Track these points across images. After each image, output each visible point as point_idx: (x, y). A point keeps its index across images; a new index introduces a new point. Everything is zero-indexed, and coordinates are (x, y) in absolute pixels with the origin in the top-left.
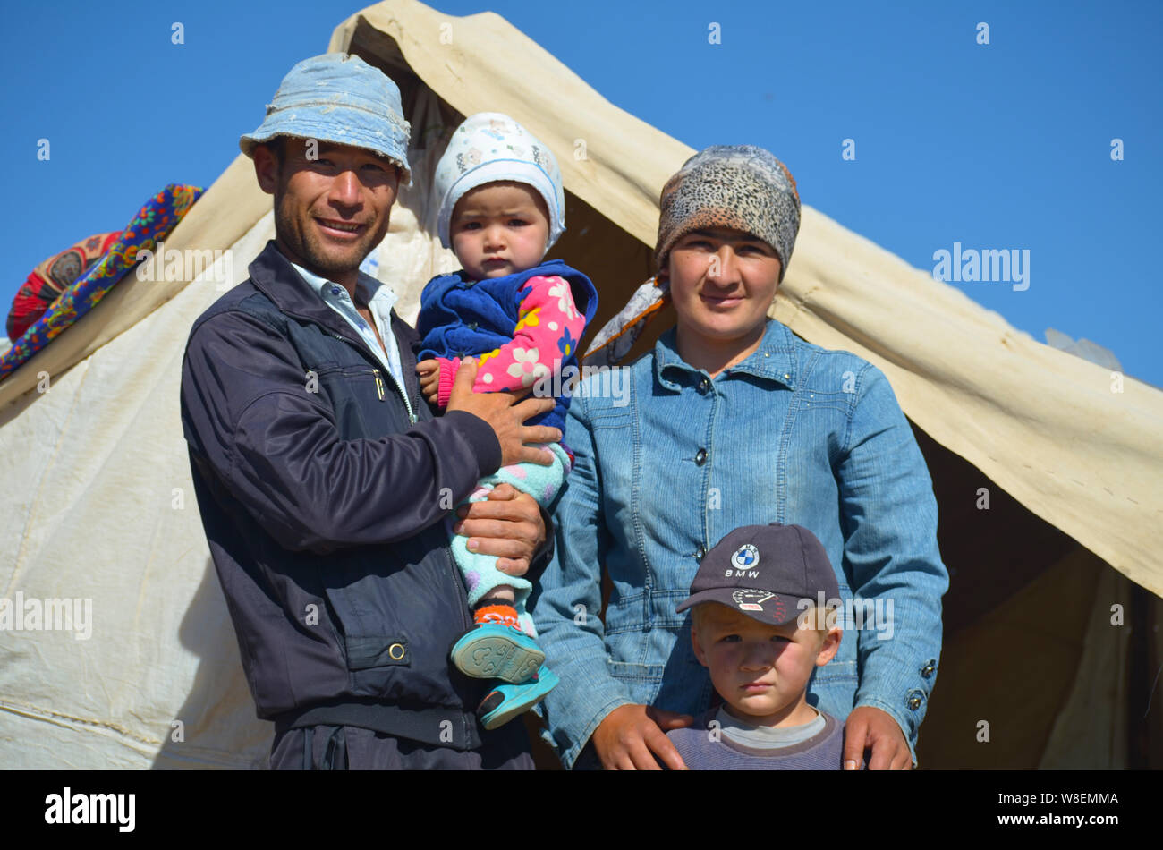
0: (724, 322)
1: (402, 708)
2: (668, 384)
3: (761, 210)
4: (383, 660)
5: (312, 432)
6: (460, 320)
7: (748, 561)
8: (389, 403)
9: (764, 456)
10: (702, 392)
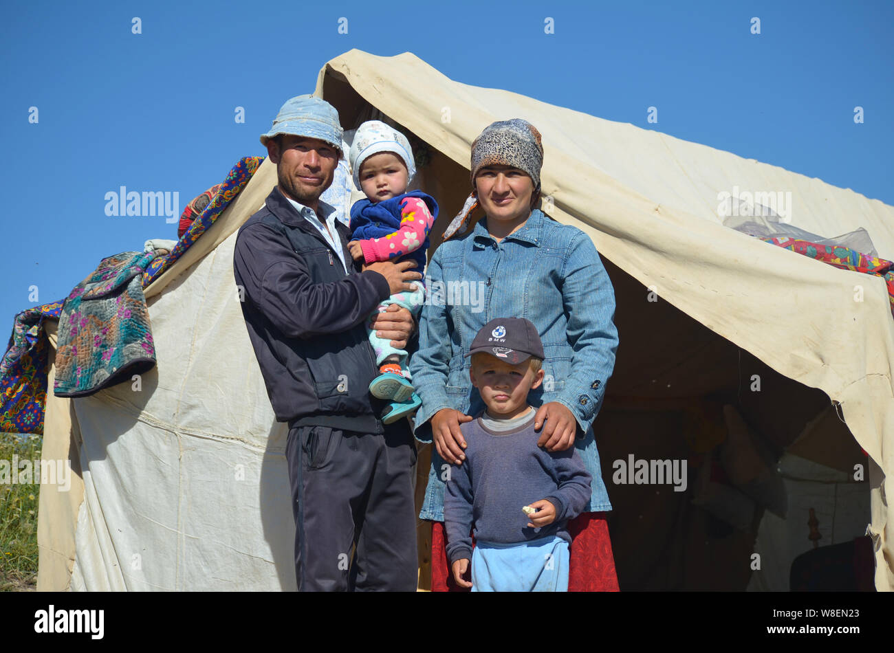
0: (505, 211)
1: (347, 416)
2: (478, 245)
3: (515, 153)
4: (334, 393)
5: (299, 280)
6: (371, 222)
7: (500, 334)
8: (335, 265)
9: (519, 281)
10: (494, 249)
